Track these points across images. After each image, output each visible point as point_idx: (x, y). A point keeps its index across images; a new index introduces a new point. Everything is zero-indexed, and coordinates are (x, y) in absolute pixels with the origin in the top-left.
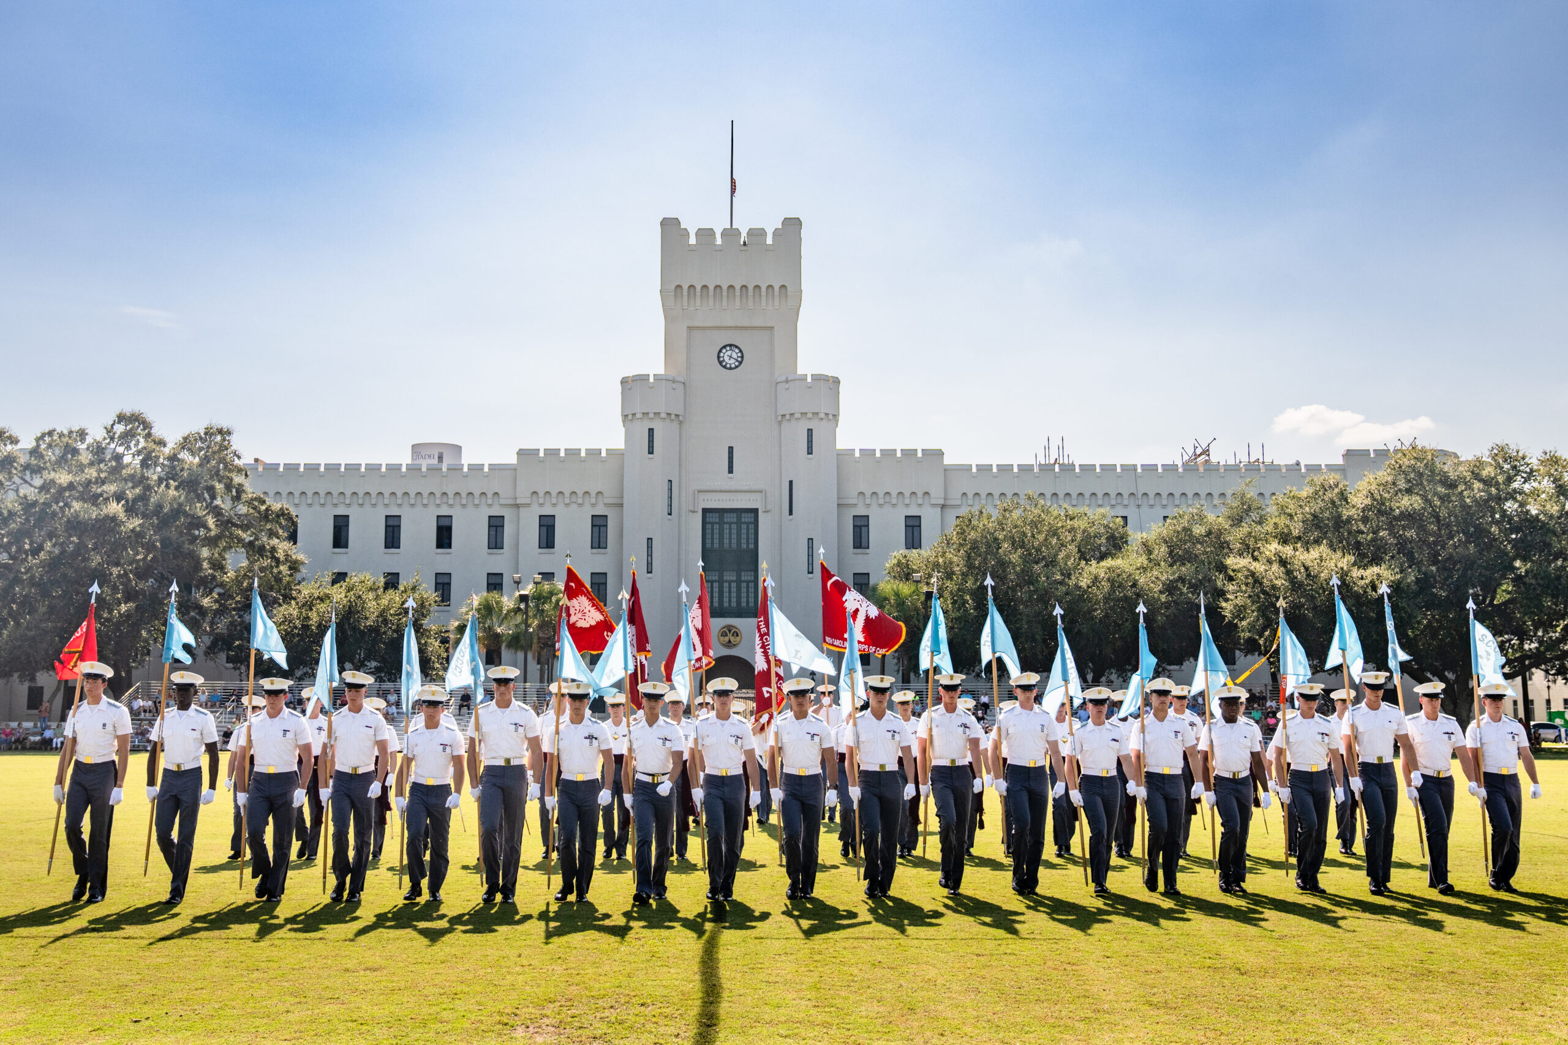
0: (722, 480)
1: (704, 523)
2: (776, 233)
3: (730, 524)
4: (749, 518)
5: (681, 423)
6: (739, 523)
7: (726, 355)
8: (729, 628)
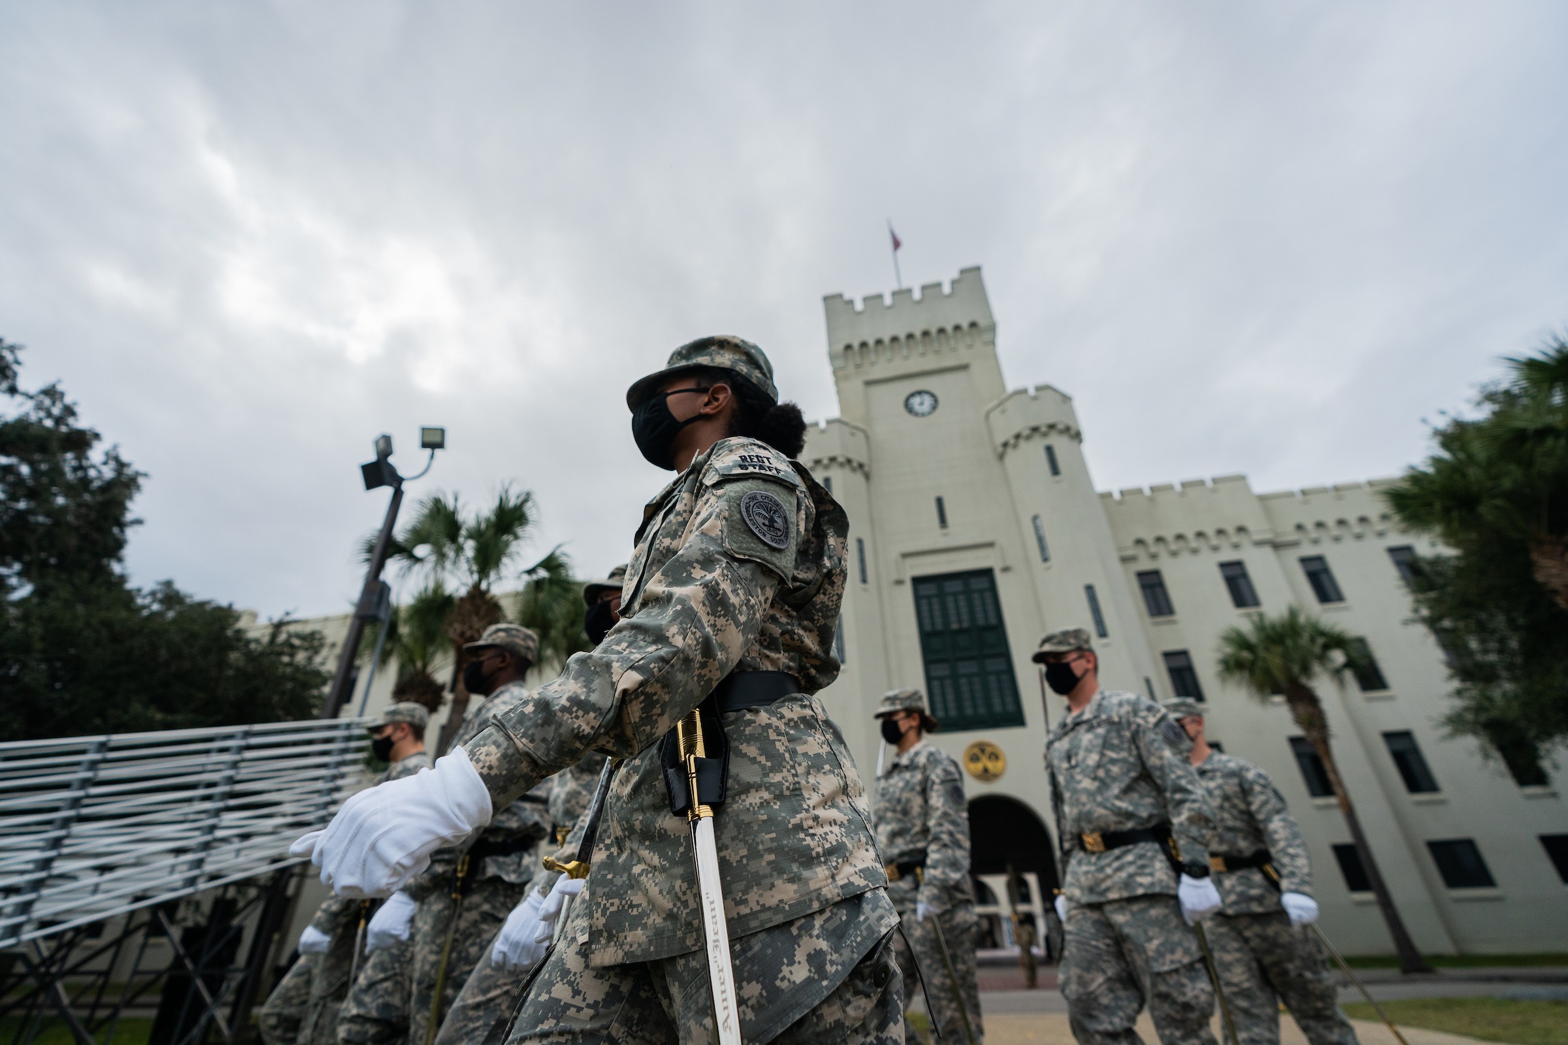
0: (935, 538)
1: (918, 598)
2: (954, 283)
3: (955, 594)
4: (982, 583)
5: (867, 476)
6: (968, 592)
7: (916, 401)
8: (982, 747)
